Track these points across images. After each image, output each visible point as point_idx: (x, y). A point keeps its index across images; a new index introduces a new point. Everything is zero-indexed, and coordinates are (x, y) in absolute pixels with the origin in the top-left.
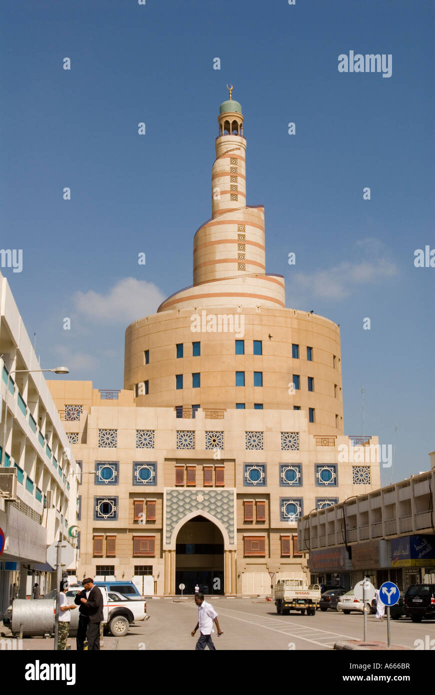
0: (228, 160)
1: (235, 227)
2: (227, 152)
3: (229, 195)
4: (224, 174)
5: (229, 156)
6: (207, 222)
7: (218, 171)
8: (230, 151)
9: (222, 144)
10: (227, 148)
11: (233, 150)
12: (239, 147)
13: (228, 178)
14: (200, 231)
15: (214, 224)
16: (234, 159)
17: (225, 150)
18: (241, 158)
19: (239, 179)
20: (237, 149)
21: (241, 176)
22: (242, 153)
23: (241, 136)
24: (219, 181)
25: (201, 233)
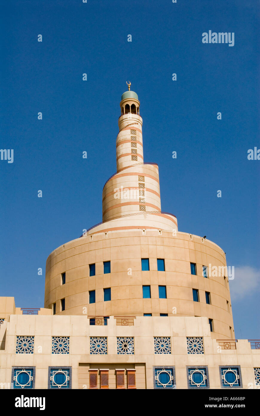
0: (129, 131)
1: (137, 177)
2: (128, 126)
3: (130, 157)
4: (125, 141)
5: (130, 128)
6: (114, 175)
7: (121, 140)
8: (131, 125)
9: (124, 120)
10: (128, 123)
11: (133, 124)
12: (137, 122)
13: (129, 144)
14: (107, 184)
15: (119, 176)
16: (133, 131)
17: (126, 124)
18: (139, 130)
19: (138, 145)
20: (135, 123)
21: (139, 143)
22: (139, 127)
23: (138, 114)
24: (122, 146)
25: (109, 184)
